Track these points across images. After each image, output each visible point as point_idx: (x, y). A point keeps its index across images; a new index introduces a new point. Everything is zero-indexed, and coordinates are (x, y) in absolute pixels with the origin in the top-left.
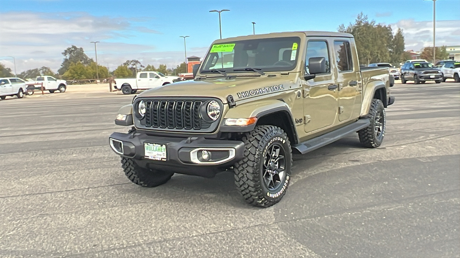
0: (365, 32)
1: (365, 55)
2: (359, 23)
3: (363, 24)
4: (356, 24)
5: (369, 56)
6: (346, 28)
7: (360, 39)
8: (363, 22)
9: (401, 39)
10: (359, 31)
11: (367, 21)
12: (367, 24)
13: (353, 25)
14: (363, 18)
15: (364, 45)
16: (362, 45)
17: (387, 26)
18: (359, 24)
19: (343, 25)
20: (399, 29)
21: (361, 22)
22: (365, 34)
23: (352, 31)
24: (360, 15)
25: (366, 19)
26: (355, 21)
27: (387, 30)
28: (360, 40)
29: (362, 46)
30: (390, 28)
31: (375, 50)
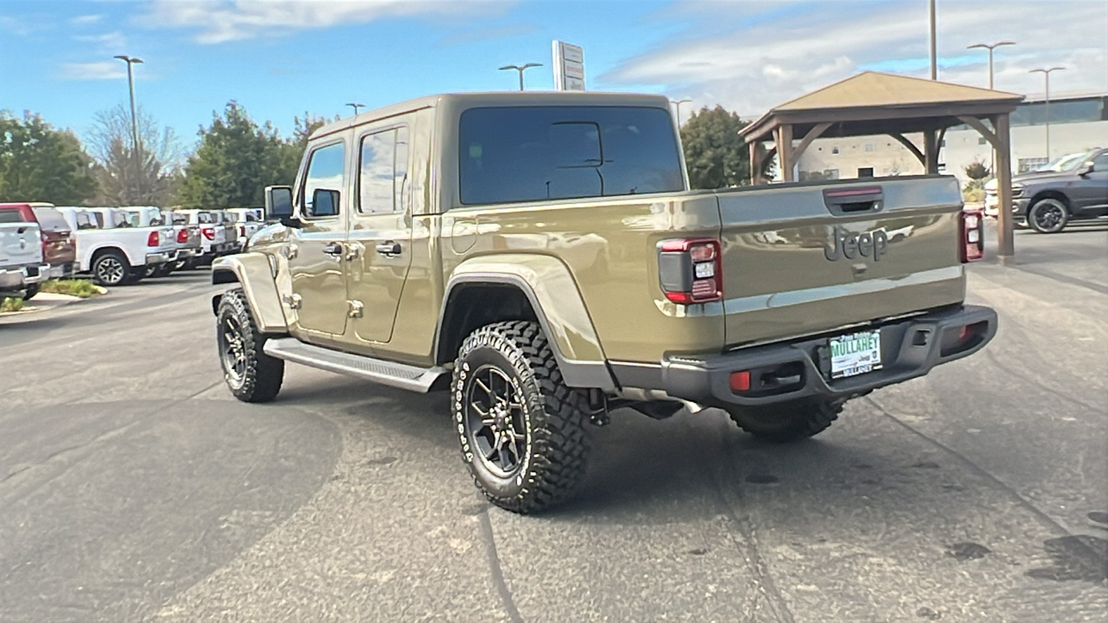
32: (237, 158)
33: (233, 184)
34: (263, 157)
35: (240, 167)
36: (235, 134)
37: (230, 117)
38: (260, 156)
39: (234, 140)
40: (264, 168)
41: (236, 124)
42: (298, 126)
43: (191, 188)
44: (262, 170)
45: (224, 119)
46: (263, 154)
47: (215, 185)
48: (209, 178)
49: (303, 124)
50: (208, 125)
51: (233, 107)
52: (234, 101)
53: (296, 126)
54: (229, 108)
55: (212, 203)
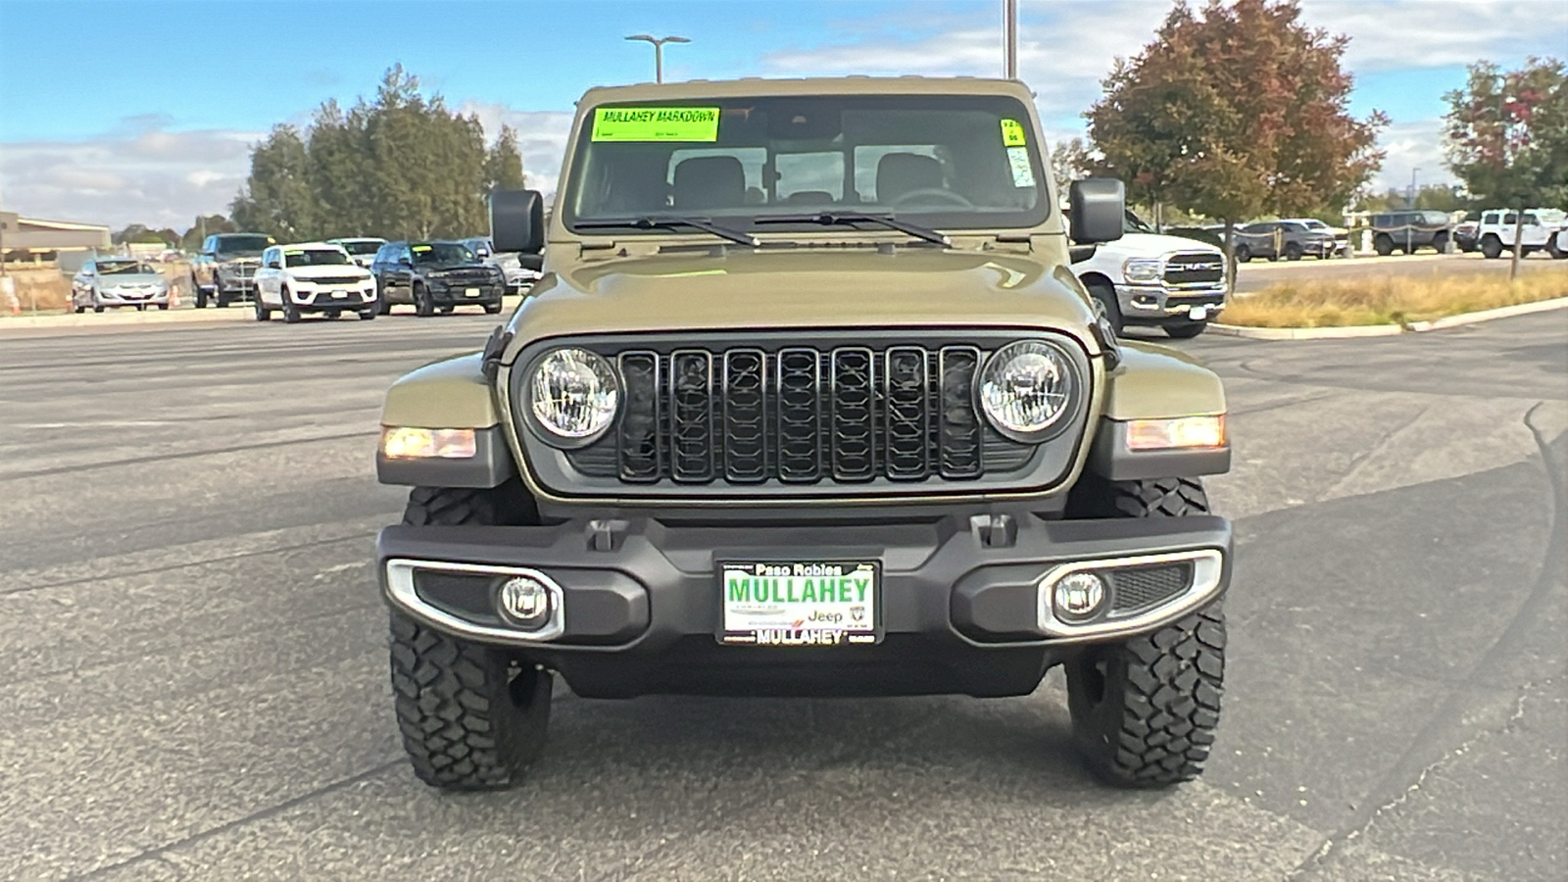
0: (413, 131)
1: (415, 209)
2: (390, 99)
3: (402, 105)
4: (379, 103)
5: (427, 213)
6: (344, 114)
7: (396, 153)
8: (403, 95)
9: (513, 161)
10: (389, 126)
11: (415, 93)
12: (415, 106)
13: (368, 104)
14: (401, 82)
15: (410, 174)
16: (404, 176)
17: (466, 117)
18: (391, 103)
19: (333, 104)
20: (505, 129)
21: (397, 96)
22: (410, 140)
23: (365, 124)
24: (393, 71)
25: (414, 86)
26: (376, 90)
27: (468, 130)
28: (396, 159)
29: (402, 180)
30: (478, 124)
31: (448, 194)
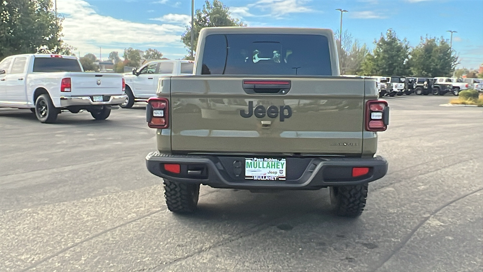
32: (388, 54)
33: (385, 66)
34: (400, 54)
35: (388, 58)
36: (389, 44)
37: (388, 36)
38: (398, 54)
39: (388, 46)
40: (399, 59)
41: (390, 38)
42: (422, 41)
43: (367, 66)
44: (398, 60)
45: (386, 36)
46: (400, 53)
47: (378, 66)
48: (375, 62)
49: (425, 40)
50: (378, 39)
51: (391, 31)
52: (391, 29)
53: (420, 41)
54: (389, 32)
55: (375, 73)
